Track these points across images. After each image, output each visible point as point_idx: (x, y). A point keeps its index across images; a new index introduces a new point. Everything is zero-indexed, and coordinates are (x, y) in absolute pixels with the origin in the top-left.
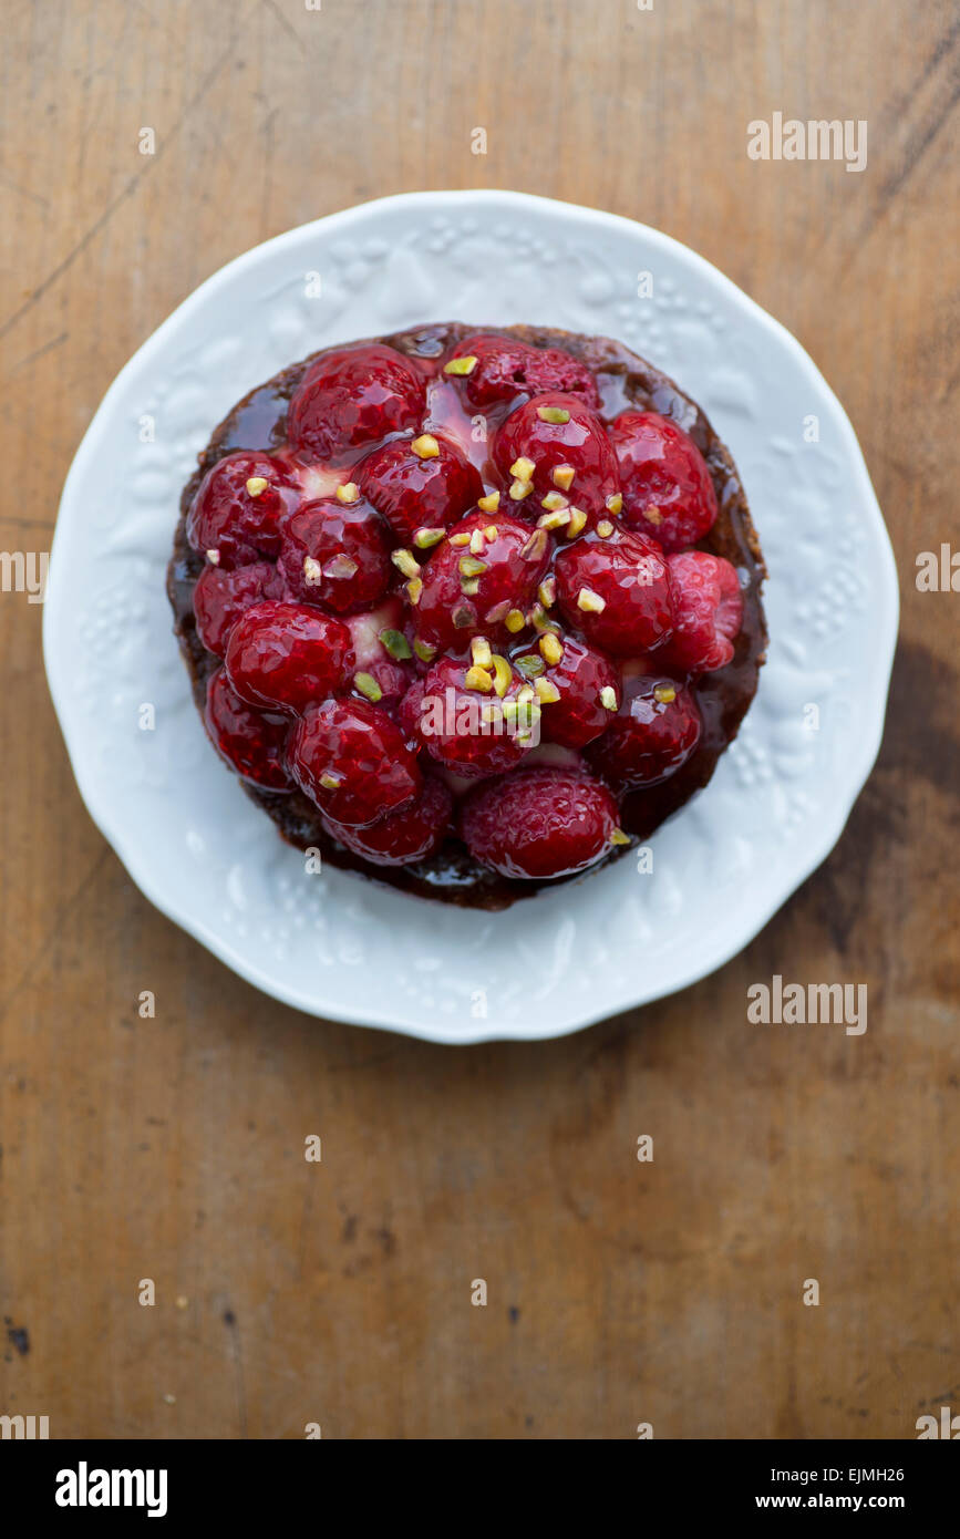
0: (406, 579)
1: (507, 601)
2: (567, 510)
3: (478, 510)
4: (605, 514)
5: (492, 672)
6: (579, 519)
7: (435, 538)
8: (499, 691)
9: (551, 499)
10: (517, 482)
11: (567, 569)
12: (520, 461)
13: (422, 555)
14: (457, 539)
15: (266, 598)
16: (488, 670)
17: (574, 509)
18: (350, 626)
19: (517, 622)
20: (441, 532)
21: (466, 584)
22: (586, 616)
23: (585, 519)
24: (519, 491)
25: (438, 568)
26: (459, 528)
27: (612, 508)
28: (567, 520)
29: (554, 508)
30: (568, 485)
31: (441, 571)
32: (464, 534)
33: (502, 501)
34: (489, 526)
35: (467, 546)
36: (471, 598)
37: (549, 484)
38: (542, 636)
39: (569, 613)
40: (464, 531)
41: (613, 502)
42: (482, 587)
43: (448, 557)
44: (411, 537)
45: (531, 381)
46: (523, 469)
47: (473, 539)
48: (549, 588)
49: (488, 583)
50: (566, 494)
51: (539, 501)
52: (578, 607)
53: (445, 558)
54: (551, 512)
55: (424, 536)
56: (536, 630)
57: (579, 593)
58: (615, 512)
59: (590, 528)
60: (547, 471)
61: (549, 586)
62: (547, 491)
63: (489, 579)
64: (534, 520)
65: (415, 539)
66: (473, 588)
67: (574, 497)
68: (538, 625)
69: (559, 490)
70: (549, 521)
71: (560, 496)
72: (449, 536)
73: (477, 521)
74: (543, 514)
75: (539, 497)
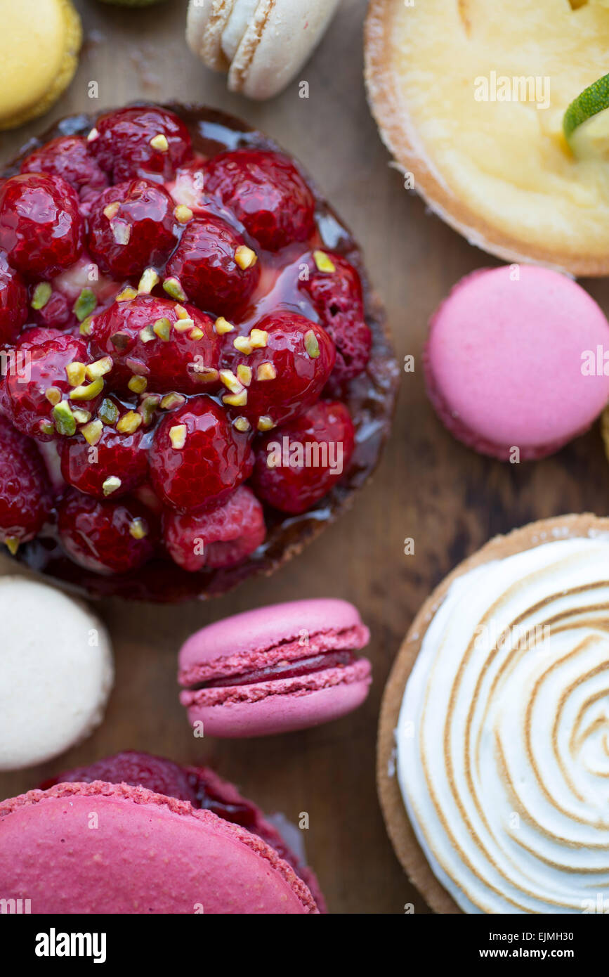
0: (135, 285)
1: (149, 370)
2: (243, 387)
3: (214, 321)
4: (253, 421)
5: (88, 381)
6: (239, 397)
7: (175, 293)
8: (73, 394)
9: (245, 370)
10: (248, 338)
11: (198, 407)
12: (265, 333)
13: (158, 291)
14: (181, 310)
15: (79, 191)
16: (87, 377)
17: (245, 392)
18: (82, 260)
19: (135, 384)
20: (183, 297)
21: (147, 331)
22: (165, 437)
23: (241, 405)
24: (241, 343)
25: (153, 306)
26: (191, 307)
27: (262, 423)
28: (235, 390)
29: (239, 375)
30: (261, 377)
31: (150, 308)
32: (187, 313)
33: (227, 334)
34: (202, 330)
35: (178, 319)
36: (137, 338)
37: (255, 363)
38: (136, 411)
39: (161, 423)
40: (190, 312)
41: (265, 422)
42: (150, 343)
43: (164, 309)
44: (169, 275)
45: (335, 320)
46: (259, 338)
47: (185, 321)
48: (176, 400)
49: (155, 347)
50: (254, 380)
51: (240, 362)
52: (170, 428)
53: (163, 307)
54: (236, 375)
55: (173, 283)
56: (139, 404)
57: (181, 424)
58: (259, 427)
59: (236, 411)
60: (265, 357)
61: (178, 399)
62: (249, 364)
63: (158, 346)
64: (223, 364)
65: (169, 279)
66: (146, 336)
67: (255, 388)
68: (143, 403)
69: (254, 373)
70: (227, 376)
71: (250, 376)
72: (181, 303)
73: (203, 321)
74: (231, 369)
75: (243, 361)
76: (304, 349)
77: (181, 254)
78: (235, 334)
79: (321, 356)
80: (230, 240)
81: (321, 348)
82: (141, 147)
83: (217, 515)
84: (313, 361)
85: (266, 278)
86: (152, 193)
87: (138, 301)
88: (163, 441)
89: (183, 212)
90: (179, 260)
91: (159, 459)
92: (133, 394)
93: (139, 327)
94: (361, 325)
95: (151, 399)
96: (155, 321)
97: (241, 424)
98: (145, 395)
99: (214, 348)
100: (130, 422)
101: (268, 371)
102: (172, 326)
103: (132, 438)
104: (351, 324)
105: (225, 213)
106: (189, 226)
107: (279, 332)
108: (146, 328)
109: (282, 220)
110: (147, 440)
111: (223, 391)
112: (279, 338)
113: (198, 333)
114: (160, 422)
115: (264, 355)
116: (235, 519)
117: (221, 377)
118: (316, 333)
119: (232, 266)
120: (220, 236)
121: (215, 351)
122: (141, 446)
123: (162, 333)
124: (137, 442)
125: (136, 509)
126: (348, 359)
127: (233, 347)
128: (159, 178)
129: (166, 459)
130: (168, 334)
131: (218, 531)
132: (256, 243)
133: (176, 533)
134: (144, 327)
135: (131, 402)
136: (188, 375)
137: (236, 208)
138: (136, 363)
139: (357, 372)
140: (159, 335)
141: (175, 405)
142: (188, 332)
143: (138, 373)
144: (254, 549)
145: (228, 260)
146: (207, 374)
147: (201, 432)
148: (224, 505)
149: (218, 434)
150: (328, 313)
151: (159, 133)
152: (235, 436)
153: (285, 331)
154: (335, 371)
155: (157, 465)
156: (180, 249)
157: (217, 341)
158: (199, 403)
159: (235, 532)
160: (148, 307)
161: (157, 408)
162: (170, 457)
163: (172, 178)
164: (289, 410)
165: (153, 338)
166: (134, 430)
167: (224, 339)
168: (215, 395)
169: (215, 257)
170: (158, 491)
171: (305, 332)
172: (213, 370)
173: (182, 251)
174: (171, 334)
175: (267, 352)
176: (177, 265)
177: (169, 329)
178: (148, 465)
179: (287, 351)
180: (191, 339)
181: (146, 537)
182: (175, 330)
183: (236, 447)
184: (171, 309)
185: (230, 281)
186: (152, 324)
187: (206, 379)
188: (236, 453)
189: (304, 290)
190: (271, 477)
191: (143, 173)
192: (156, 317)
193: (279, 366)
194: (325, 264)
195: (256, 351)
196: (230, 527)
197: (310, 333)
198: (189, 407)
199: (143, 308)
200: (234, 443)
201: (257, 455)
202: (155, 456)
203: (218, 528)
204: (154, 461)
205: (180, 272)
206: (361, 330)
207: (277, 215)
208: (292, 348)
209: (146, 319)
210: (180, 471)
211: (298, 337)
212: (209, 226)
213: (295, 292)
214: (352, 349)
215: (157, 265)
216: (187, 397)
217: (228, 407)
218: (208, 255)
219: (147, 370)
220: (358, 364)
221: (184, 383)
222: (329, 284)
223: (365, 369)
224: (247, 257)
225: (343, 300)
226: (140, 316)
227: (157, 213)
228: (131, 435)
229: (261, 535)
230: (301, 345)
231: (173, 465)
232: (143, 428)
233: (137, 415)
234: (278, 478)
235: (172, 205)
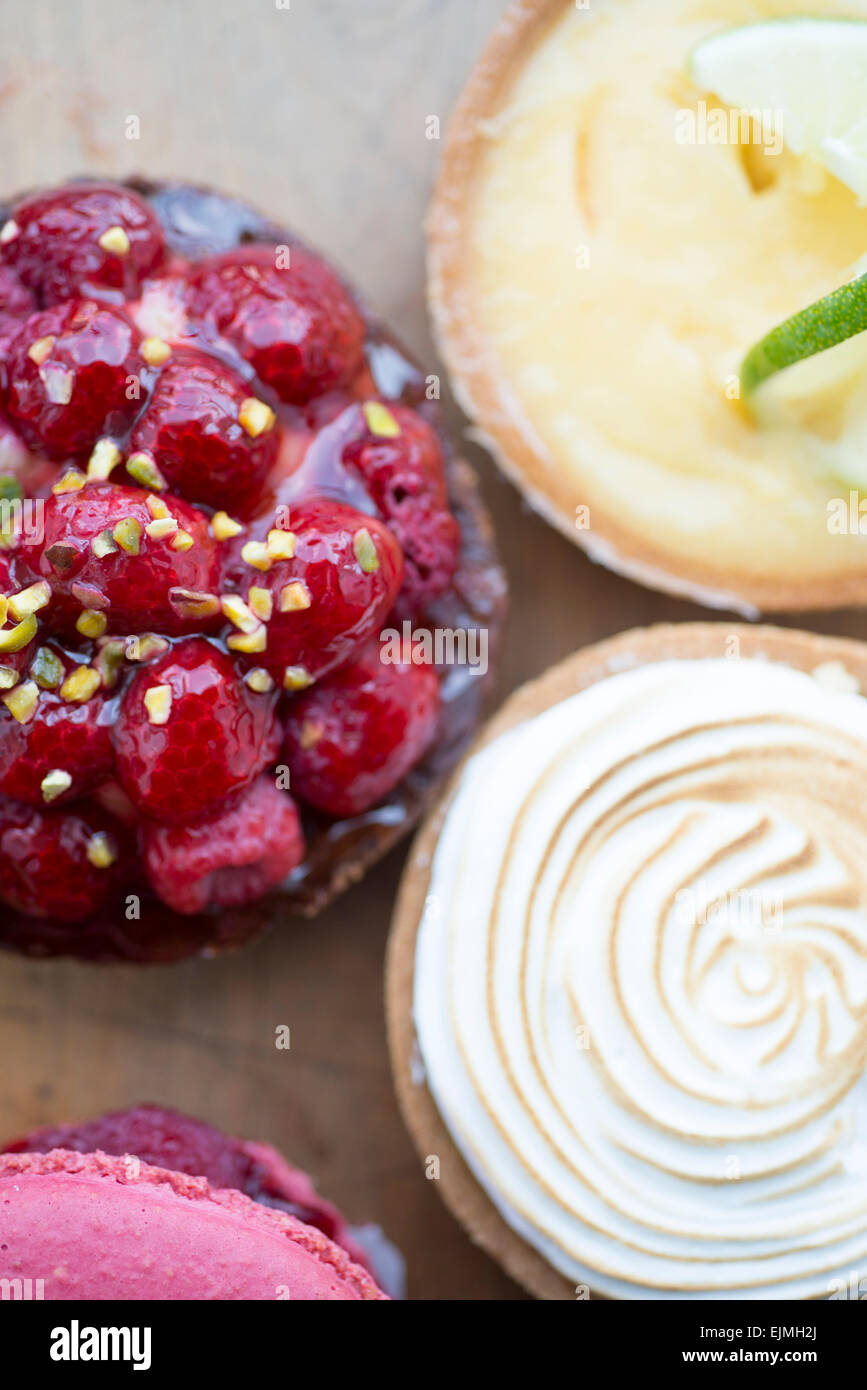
0: (83, 466)
1: (109, 601)
2: (257, 622)
3: (209, 518)
4: (277, 675)
5: (11, 622)
6: (253, 639)
7: (146, 478)
9: (261, 595)
10: (263, 545)
11: (188, 656)
12: (290, 536)
13: (120, 476)
14: (156, 504)
16: (10, 615)
17: (263, 630)
19: (88, 624)
20: (159, 483)
21: (104, 539)
22: (139, 705)
23: (258, 650)
24: (253, 553)
25: (112, 499)
26: (173, 500)
27: (291, 679)
28: (245, 627)
29: (251, 604)
30: (287, 607)
31: (107, 503)
32: (166, 509)
33: (232, 540)
34: (191, 534)
35: (152, 518)
36: (88, 551)
37: (278, 583)
38: (91, 666)
39: (131, 684)
40: (170, 507)
41: (297, 676)
42: (108, 558)
43: (130, 503)
44: (136, 448)
45: (400, 510)
46: (283, 543)
47: (163, 521)
48: (152, 647)
49: (117, 564)
50: (276, 612)
51: (253, 583)
52: (145, 690)
53: (128, 500)
54: (247, 603)
55: (142, 463)
56: (95, 654)
57: (161, 684)
58: (286, 683)
59: (250, 661)
60: (291, 573)
61: (155, 643)
62: (268, 585)
63: (122, 563)
64: (226, 587)
65: (135, 455)
66: (101, 548)
67: (278, 623)
68: (102, 654)
69: (275, 599)
70: (234, 605)
71: (269, 604)
72: (157, 493)
73: (192, 519)
74: (239, 594)
75: (258, 580)
76: (354, 559)
77: (153, 416)
78: (244, 538)
79: (381, 569)
80: (231, 390)
81: (379, 556)
82: (85, 249)
83: (225, 824)
84: (368, 579)
85: (290, 448)
86: (104, 318)
87: (87, 492)
88: (134, 712)
89: (155, 349)
90: (151, 425)
91: (131, 742)
92: (84, 639)
93: (90, 533)
94: (442, 517)
95: (113, 646)
96: (115, 523)
97: (258, 680)
98: (104, 640)
99: (211, 563)
100: (82, 684)
101: (298, 596)
102: (144, 531)
103: (85, 710)
104: (427, 515)
105: (223, 347)
106: (166, 372)
107: (311, 534)
108: (101, 535)
109: (312, 358)
110: (110, 712)
111: (228, 629)
112: (313, 543)
113: (184, 540)
114: (130, 681)
115: (290, 571)
116: (254, 830)
117: (224, 608)
118: (371, 532)
119: (234, 433)
120: (215, 386)
121: (213, 567)
122: (100, 721)
123: (128, 543)
124: (94, 714)
125: (99, 820)
126: (424, 572)
127: (241, 559)
128: (115, 297)
129: (141, 739)
130: (137, 542)
131: (227, 851)
132: (272, 394)
133: (160, 855)
134: (99, 532)
135: (83, 652)
136: (171, 607)
137: (238, 339)
138: (88, 590)
139: (437, 592)
140: (123, 546)
141: (152, 655)
142: (168, 539)
143: (92, 606)
144: (286, 873)
145: (229, 422)
146: (202, 604)
147: (193, 696)
148: (235, 808)
149: (222, 699)
150: (389, 499)
151: (112, 226)
152: (249, 702)
153: (323, 531)
154: (404, 591)
155: (126, 750)
156: (153, 407)
157: (216, 551)
158: (190, 650)
159: (254, 850)
160: (103, 500)
161: (122, 662)
162: (147, 738)
163: (136, 297)
164: (333, 655)
165: (113, 550)
166: (89, 695)
167: (226, 548)
168: (216, 635)
169: (207, 419)
170: (131, 790)
171: (353, 533)
172: (210, 597)
173: (155, 411)
174: (141, 544)
175: (296, 566)
176: (148, 434)
177: (137, 535)
178: (113, 750)
179: (326, 563)
180: (175, 550)
181: (113, 865)
182: (148, 537)
183: (252, 716)
184: (140, 503)
185: (233, 456)
186: (110, 529)
187: (200, 612)
188: (251, 728)
189: (351, 466)
190: (308, 762)
191: (90, 290)
192: (117, 517)
193: (315, 587)
194: (382, 423)
195: (277, 565)
196: (247, 845)
197: (363, 535)
198: (175, 657)
199: (95, 504)
200: (247, 711)
201: (285, 726)
202: (123, 736)
203: (228, 845)
204: (122, 744)
205: (153, 444)
206: (444, 526)
207: (303, 350)
208: (335, 559)
209: (101, 521)
210: (162, 758)
211: (343, 540)
212: (196, 371)
213: (339, 468)
214: (430, 555)
215: (117, 434)
216: (172, 640)
217: (237, 654)
218: (197, 415)
219: (105, 602)
220: (439, 578)
221: (164, 621)
222: (389, 455)
223: (452, 587)
224: (258, 416)
225: (413, 479)
226: (91, 516)
227: (111, 350)
228: (84, 703)
229: (295, 852)
230: (348, 554)
231: (152, 749)
232: (103, 692)
233: (93, 673)
234: (320, 762)
235: (137, 339)
